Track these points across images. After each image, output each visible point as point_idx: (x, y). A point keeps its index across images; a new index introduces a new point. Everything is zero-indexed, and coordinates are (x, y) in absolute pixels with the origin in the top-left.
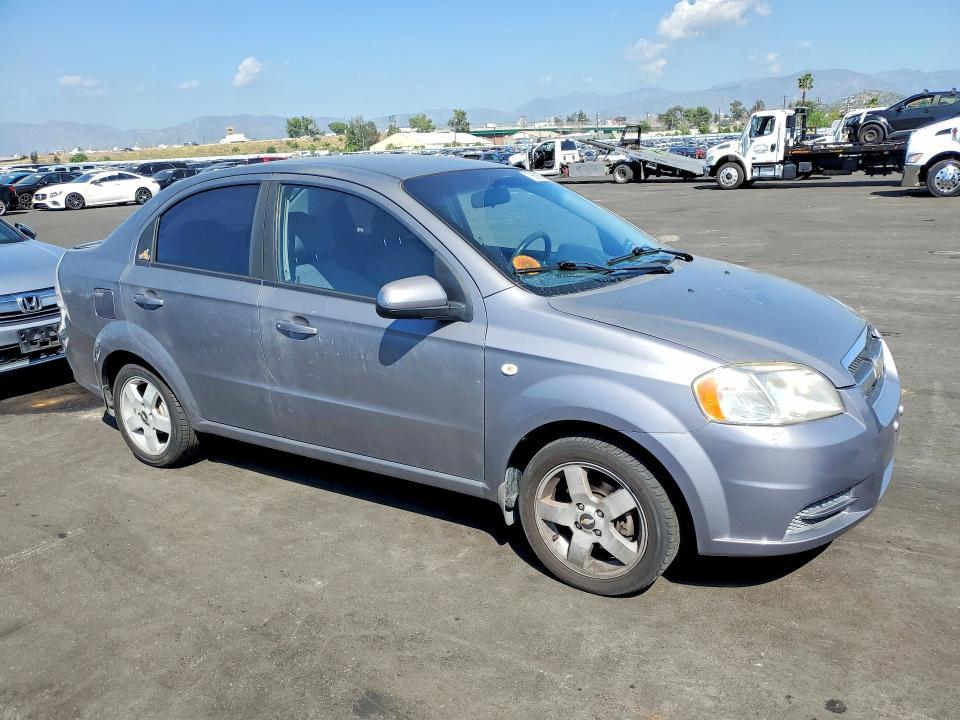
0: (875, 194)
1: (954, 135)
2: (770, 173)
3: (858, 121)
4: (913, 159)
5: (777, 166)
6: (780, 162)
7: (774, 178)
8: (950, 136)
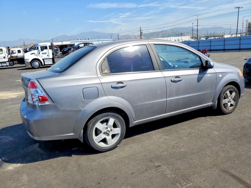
0: (18, 70)
1: (35, 55)
2: (6, 65)
3: (27, 50)
4: (27, 60)
5: (7, 63)
6: (7, 61)
7: (7, 66)
8: (34, 55)
